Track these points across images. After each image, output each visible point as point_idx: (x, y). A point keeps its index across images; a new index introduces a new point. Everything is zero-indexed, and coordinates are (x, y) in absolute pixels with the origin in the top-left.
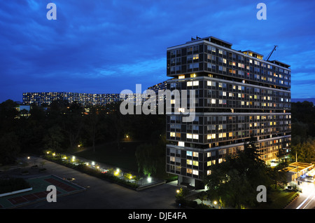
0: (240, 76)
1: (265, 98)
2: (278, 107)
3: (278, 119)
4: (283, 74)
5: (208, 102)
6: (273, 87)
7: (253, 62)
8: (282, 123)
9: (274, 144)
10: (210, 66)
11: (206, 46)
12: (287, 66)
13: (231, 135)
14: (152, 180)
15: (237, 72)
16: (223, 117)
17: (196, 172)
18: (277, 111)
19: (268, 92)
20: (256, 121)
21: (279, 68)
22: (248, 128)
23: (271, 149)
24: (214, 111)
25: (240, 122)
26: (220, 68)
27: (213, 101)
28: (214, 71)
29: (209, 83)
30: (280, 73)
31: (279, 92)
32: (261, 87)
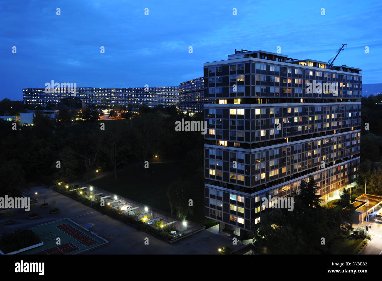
0: (297, 95)
1: (328, 117)
2: (345, 125)
3: (343, 140)
4: (352, 82)
5: (256, 135)
6: (339, 101)
7: (314, 73)
8: (348, 144)
9: (338, 172)
10: (258, 89)
11: (254, 65)
12: (357, 71)
13: (284, 170)
14: (188, 224)
15: (293, 90)
16: (275, 150)
17: (241, 221)
18: (342, 131)
19: (333, 109)
20: (316, 147)
21: (347, 75)
22: (306, 159)
23: (334, 178)
24: (263, 145)
25: (296, 152)
26: (272, 90)
27: (263, 133)
28: (263, 94)
29: (258, 112)
30: (349, 81)
31: (346, 105)
32: (323, 104)
